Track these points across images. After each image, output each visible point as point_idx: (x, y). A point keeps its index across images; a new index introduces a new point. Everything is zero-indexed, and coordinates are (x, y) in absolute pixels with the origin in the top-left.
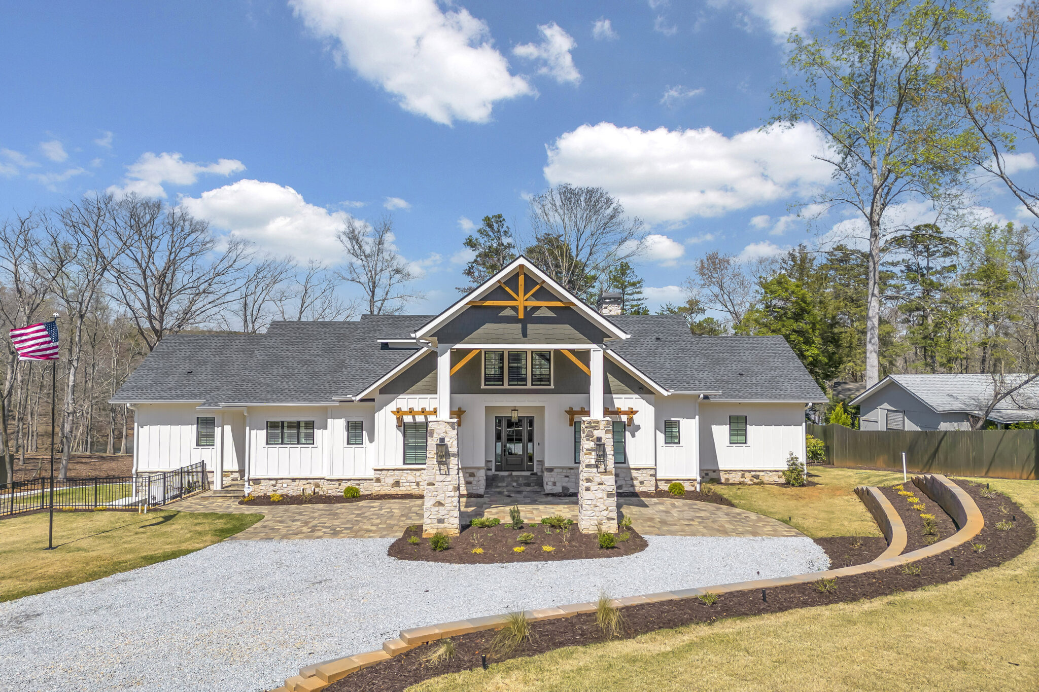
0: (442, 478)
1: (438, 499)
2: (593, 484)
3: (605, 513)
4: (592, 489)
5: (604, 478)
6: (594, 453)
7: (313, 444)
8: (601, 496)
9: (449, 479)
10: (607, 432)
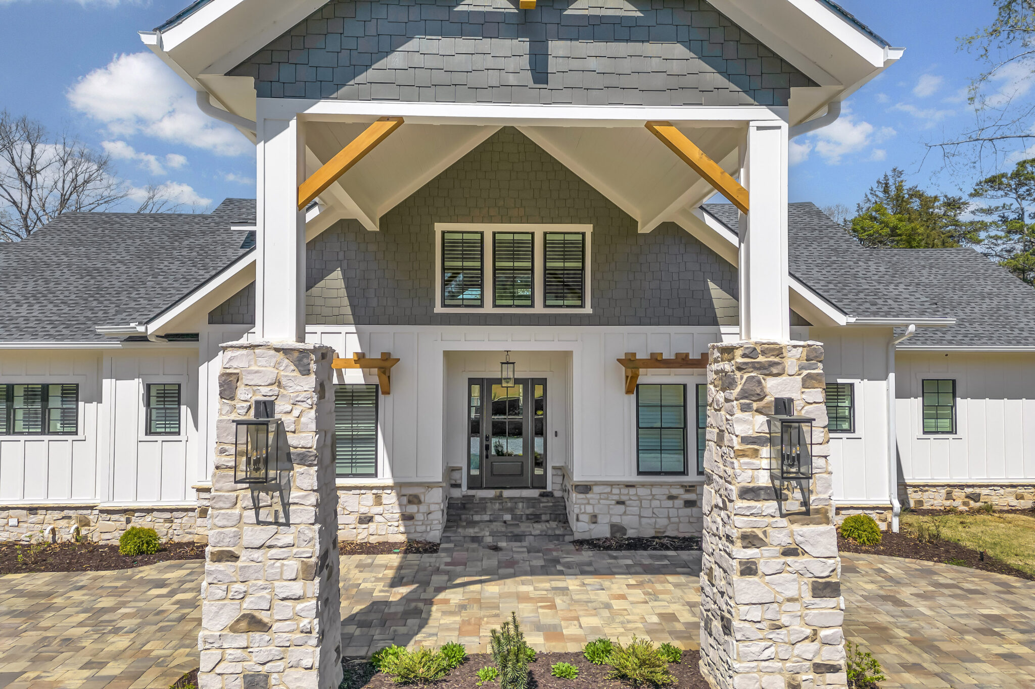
0: (261, 535)
1: (248, 605)
2: (765, 551)
3: (808, 649)
4: (762, 568)
5: (804, 531)
6: (765, 451)
7: (76, 433)
8: (792, 592)
9: (289, 539)
10: (808, 382)
